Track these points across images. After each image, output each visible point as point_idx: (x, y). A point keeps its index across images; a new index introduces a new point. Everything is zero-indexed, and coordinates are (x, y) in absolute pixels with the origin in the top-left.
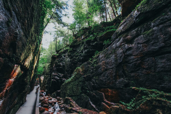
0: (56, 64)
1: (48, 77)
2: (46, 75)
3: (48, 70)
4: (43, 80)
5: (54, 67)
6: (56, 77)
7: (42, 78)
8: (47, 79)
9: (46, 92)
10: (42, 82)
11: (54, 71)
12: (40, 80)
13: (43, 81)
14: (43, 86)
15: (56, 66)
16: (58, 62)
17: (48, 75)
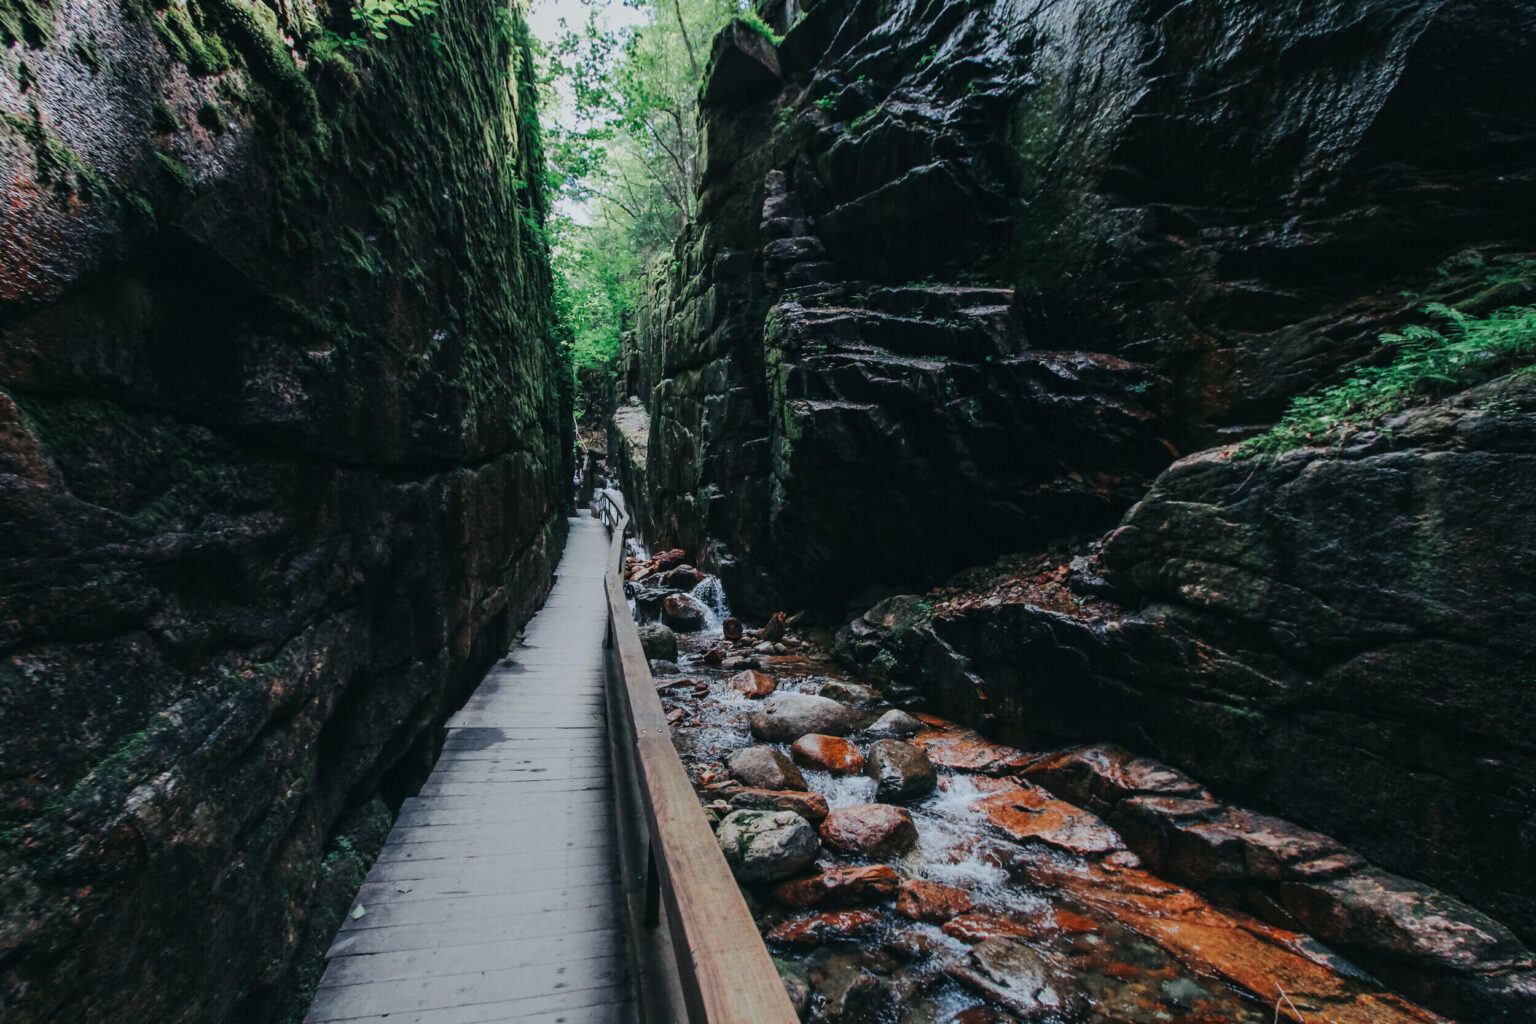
0: (788, 168)
1: (698, 394)
2: (671, 372)
3: (680, 307)
4: (644, 438)
5: (779, 210)
6: (864, 354)
7: (634, 423)
8: (690, 420)
9: (724, 574)
10: (640, 459)
11: (782, 277)
12: (619, 450)
13: (654, 447)
14: (659, 498)
15: (803, 199)
16: (831, 115)
17: (697, 363)
